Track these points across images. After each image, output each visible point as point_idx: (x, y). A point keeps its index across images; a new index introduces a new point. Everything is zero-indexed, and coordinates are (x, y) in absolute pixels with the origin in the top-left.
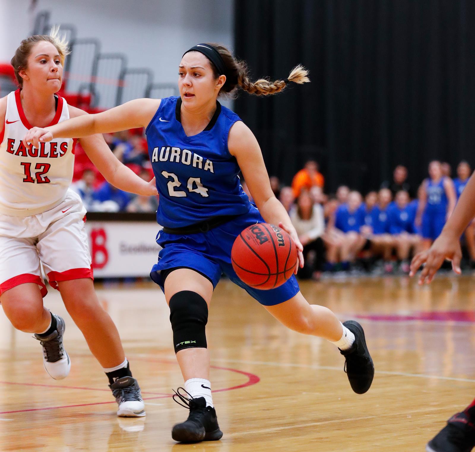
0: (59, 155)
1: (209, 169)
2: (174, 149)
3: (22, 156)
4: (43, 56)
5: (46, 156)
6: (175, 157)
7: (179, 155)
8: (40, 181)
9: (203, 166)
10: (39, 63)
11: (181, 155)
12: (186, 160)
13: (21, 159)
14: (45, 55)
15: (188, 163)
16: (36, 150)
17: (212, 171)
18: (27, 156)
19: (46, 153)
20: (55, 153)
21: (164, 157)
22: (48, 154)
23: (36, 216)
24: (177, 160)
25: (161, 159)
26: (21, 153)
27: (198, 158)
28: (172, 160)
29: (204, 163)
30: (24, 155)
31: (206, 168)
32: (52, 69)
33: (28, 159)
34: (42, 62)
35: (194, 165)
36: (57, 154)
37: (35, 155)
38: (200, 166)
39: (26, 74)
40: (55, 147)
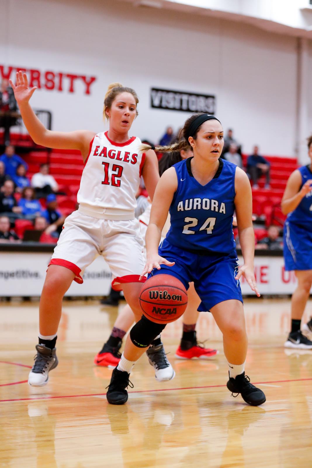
0: (130, 162)
1: (223, 212)
2: (195, 200)
3: (103, 156)
4: (122, 103)
5: (121, 159)
6: (197, 206)
7: (200, 203)
8: (113, 184)
9: (219, 209)
10: (118, 107)
11: (201, 204)
12: (206, 206)
13: (103, 159)
14: (123, 103)
15: (208, 208)
16: (114, 154)
17: (224, 213)
18: (107, 157)
19: (120, 157)
20: (128, 159)
21: (188, 207)
22: (122, 158)
23: (108, 221)
24: (199, 208)
25: (186, 209)
26: (103, 155)
27: (215, 203)
28: (195, 208)
29: (219, 206)
30: (105, 156)
31: (221, 211)
32: (125, 113)
33: (108, 160)
34: (120, 107)
35: (212, 209)
36: (129, 160)
37: (113, 157)
38: (217, 210)
39: (109, 113)
40: (128, 155)
